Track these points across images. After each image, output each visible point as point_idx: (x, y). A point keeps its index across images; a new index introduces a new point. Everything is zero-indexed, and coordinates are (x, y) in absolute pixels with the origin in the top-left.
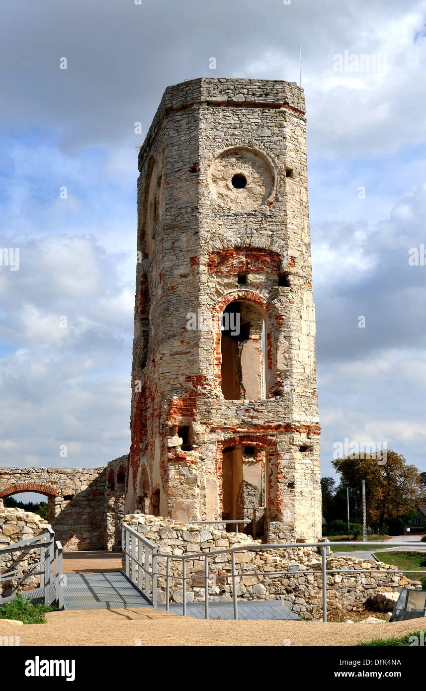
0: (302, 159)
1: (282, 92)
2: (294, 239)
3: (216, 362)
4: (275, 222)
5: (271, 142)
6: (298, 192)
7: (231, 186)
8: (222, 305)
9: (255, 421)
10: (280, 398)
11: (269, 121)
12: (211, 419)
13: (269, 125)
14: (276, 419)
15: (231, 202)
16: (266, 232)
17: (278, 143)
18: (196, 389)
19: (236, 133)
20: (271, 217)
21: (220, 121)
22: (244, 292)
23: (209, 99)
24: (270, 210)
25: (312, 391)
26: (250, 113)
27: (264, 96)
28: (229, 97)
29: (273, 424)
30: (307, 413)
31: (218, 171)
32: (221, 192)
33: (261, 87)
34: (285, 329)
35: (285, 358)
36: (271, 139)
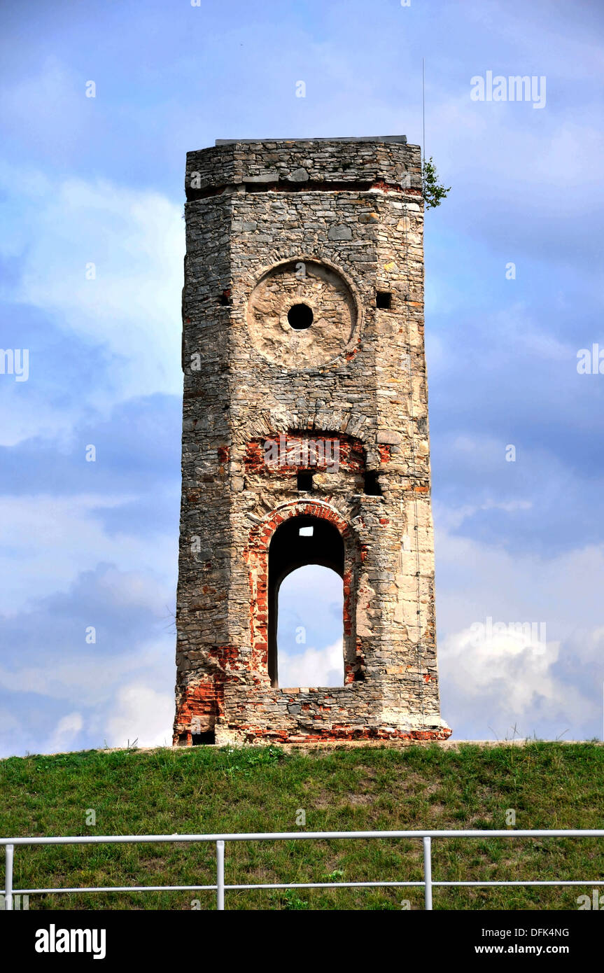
0: (412, 272)
1: (371, 162)
2: (389, 414)
3: (258, 623)
4: (356, 386)
5: (351, 250)
6: (401, 331)
7: (286, 324)
8: (269, 527)
9: (319, 724)
10: (361, 684)
11: (347, 214)
12: (246, 720)
13: (349, 220)
14: (353, 721)
15: (287, 352)
16: (342, 404)
17: (363, 251)
18: (224, 669)
19: (293, 237)
20: (351, 379)
21: (265, 217)
22: (306, 505)
23: (247, 179)
24: (348, 367)
25: (426, 671)
26: (317, 202)
27: (341, 170)
28: (282, 175)
29: (348, 729)
30: (413, 709)
31: (265, 301)
32: (270, 337)
33: (336, 154)
34: (370, 568)
35: (370, 618)
36: (352, 244)
